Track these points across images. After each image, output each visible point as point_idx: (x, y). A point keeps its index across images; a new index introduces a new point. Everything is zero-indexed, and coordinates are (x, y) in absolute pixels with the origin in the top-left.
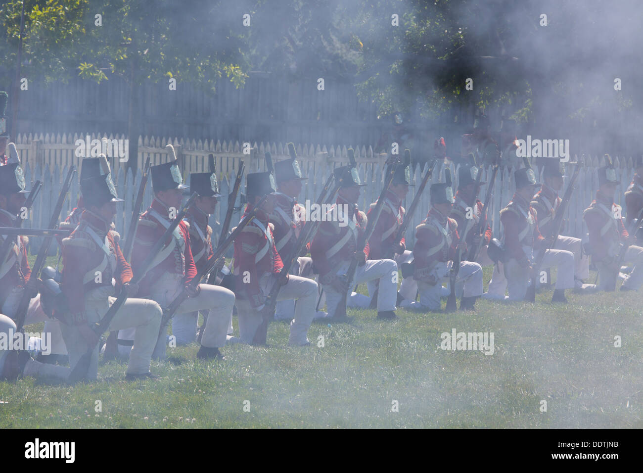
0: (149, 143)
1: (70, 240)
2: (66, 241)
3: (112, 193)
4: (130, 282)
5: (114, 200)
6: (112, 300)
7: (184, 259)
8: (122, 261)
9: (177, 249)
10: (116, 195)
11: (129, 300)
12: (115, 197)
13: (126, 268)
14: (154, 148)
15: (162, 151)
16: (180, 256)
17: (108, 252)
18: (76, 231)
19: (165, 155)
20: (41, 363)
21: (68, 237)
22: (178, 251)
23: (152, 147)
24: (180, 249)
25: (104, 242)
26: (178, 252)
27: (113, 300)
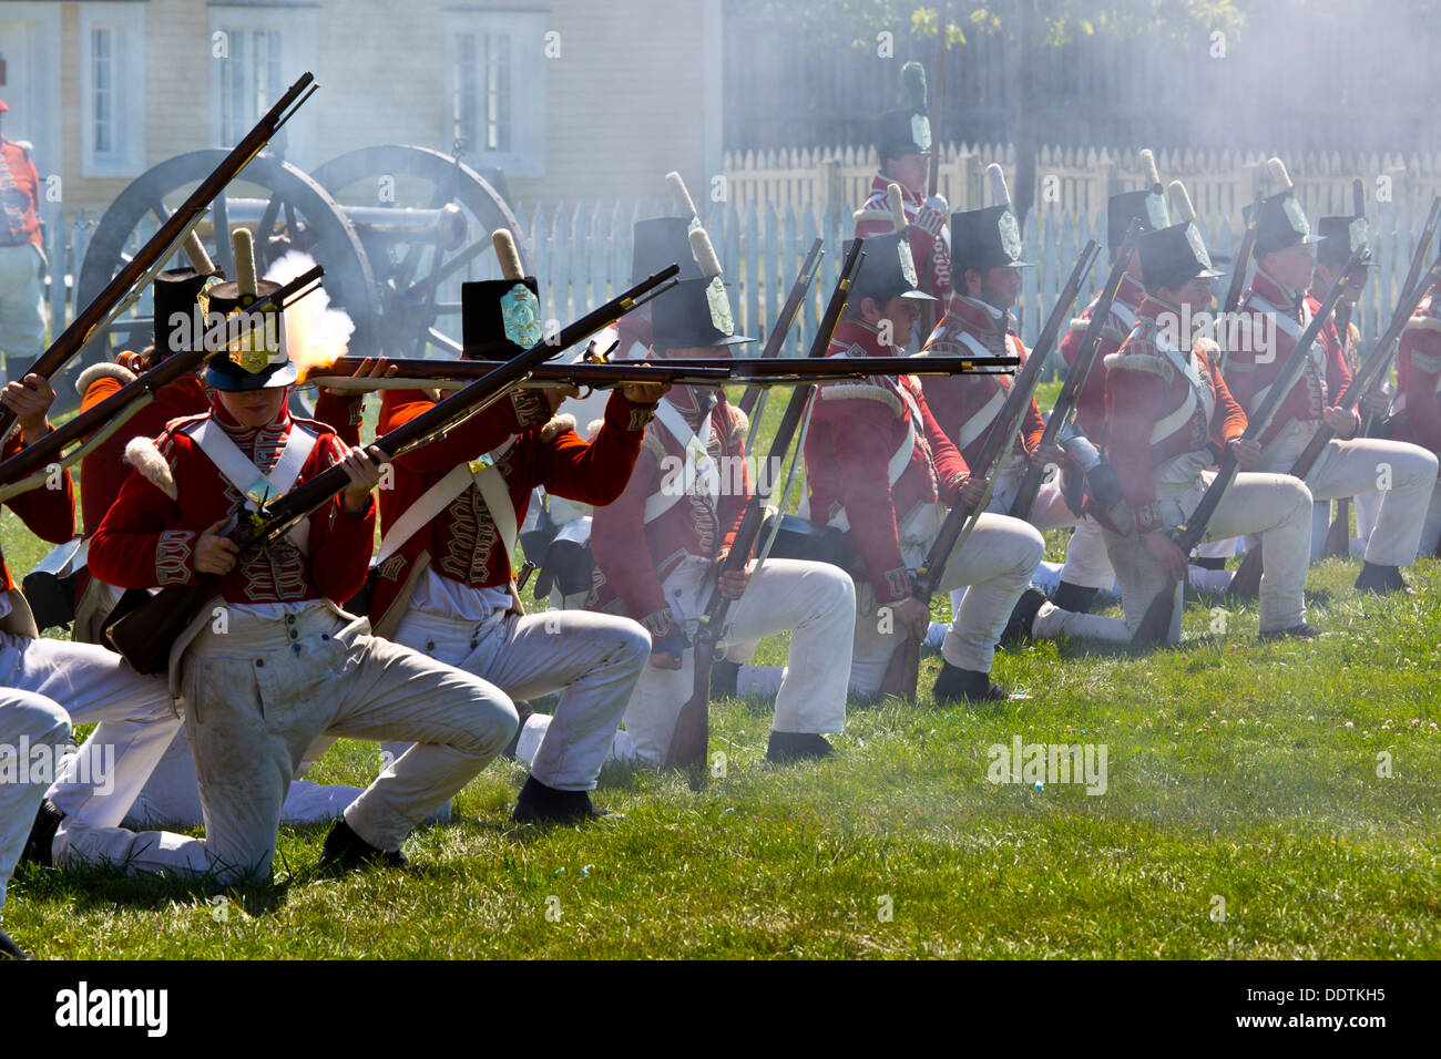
0: (1052, 160)
1: (1119, 358)
2: (1111, 361)
3: (1201, 261)
4: (1243, 436)
5: (1204, 274)
6: (1209, 476)
7: (1325, 389)
8: (1224, 397)
9: (1310, 370)
10: (1208, 263)
11: (1243, 478)
12: (1206, 268)
13: (1232, 414)
14: (1061, 168)
15: (1077, 174)
16: (1318, 385)
17: (1197, 381)
18: (1133, 339)
19: (1083, 183)
20: (1068, 613)
21: (1115, 352)
22: (1313, 372)
23: (1057, 166)
24: (1316, 370)
25: (1189, 362)
26: (1312, 376)
27: (1210, 478)
